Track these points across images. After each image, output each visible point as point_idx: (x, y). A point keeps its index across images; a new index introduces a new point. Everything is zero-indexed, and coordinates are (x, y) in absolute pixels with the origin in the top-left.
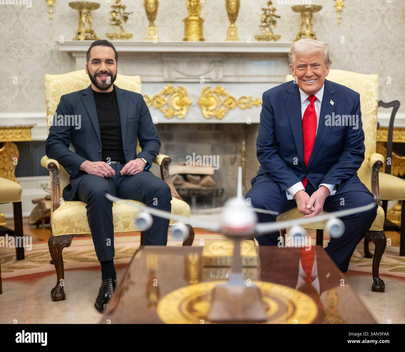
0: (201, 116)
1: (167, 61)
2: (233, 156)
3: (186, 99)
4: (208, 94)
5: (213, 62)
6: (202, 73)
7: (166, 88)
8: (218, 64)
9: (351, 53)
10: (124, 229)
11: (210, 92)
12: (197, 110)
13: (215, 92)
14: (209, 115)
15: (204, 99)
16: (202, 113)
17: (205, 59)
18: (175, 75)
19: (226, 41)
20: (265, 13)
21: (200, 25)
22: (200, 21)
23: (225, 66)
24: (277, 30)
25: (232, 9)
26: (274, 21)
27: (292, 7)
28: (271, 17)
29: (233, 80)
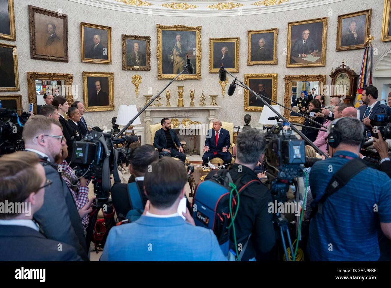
1: (172, 111)
3: (178, 122)
6: (183, 115)
8: (187, 112)
9: (227, 108)
11: (185, 120)
15: (183, 122)
18: (175, 115)
19: (190, 106)
20: (201, 97)
21: (183, 102)
22: (183, 100)
23: (190, 112)
24: (205, 102)
25: (192, 97)
26: (204, 100)
27: (210, 96)
28: (203, 98)
29: (192, 116)
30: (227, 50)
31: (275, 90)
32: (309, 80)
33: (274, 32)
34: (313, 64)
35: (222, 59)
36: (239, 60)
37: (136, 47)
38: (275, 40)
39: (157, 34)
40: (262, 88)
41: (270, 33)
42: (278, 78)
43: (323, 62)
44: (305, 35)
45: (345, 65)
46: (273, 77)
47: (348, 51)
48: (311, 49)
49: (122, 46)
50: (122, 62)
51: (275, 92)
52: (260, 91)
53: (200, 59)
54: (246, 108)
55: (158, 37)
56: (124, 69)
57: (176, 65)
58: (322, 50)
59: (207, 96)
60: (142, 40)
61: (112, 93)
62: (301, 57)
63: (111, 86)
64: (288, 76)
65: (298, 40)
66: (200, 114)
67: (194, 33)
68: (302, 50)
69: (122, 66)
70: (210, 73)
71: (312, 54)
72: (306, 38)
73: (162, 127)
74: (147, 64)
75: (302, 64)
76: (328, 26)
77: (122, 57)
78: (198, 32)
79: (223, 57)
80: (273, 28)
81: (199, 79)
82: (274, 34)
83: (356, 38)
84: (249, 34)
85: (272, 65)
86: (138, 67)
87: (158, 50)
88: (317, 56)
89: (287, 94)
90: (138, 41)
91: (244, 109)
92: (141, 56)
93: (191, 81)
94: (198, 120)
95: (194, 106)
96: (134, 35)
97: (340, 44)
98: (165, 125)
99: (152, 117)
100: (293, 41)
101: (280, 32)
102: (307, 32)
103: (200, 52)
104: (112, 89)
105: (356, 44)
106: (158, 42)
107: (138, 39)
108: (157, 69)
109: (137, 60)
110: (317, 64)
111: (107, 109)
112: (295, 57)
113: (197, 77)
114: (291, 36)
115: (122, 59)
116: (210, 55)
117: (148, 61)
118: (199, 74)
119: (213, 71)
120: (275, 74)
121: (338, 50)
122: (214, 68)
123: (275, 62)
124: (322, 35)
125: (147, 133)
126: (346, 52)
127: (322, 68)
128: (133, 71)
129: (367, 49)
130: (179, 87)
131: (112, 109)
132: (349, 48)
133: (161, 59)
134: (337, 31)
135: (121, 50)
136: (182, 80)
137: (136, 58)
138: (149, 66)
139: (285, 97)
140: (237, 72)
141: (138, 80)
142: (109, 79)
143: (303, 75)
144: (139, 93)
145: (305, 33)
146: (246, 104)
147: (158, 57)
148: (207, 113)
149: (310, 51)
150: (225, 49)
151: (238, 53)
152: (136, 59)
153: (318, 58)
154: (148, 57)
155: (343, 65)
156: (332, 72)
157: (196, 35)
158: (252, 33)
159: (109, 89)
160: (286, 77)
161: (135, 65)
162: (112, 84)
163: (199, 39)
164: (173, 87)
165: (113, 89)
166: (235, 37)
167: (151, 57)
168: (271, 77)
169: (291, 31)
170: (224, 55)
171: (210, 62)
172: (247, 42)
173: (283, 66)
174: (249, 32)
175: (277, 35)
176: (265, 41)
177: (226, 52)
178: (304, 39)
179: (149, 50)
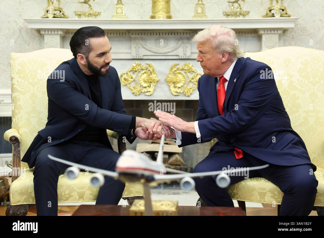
0: (169, 93)
1: (135, 39)
3: (153, 76)
4: (175, 71)
5: (181, 39)
6: (170, 50)
7: (134, 65)
8: (185, 41)
10: (79, 199)
11: (178, 69)
12: (165, 87)
13: (183, 70)
14: (177, 92)
15: (171, 76)
16: (170, 90)
17: (173, 35)
18: (142, 52)
19: (193, 17)
21: (167, 3)
24: (246, 5)
95: (207, 17)
98: (87, 58)
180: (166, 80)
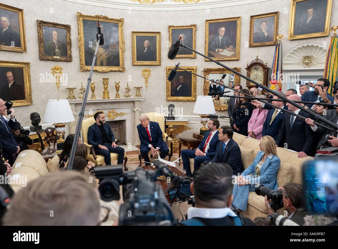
1: (98, 104)
2: (115, 129)
6: (108, 107)
8: (113, 104)
9: (150, 99)
13: (112, 112)
15: (109, 114)
16: (108, 118)
18: (100, 108)
19: (115, 98)
20: (126, 89)
21: (108, 94)
22: (108, 92)
23: (115, 104)
24: (130, 93)
25: (117, 89)
26: (129, 91)
27: (134, 87)
28: (128, 90)
29: (117, 108)
30: (149, 44)
31: (195, 81)
32: (225, 72)
33: (193, 28)
34: (229, 58)
35: (144, 52)
36: (160, 53)
37: (55, 35)
38: (194, 36)
39: (78, 23)
40: (183, 80)
41: (189, 28)
42: (197, 70)
43: (238, 57)
44: (221, 32)
45: (259, 60)
46: (193, 69)
47: (259, 48)
48: (227, 45)
49: (38, 33)
50: (40, 51)
51: (195, 83)
52: (181, 82)
53: (124, 51)
54: (168, 99)
55: (79, 27)
56: (42, 58)
57: (99, 57)
58: (237, 45)
59: (131, 87)
60: (61, 28)
61: (28, 85)
62: (218, 51)
63: (26, 78)
64: (207, 69)
65: (215, 36)
66: (126, 105)
67: (117, 25)
68: (219, 46)
69: (40, 55)
70: (133, 65)
71: (227, 49)
72: (223, 35)
73: (96, 122)
74: (68, 55)
75: (219, 58)
76: (242, 25)
77: (39, 46)
78: (120, 24)
79: (145, 51)
80: (192, 25)
81: (122, 71)
82: (193, 30)
83: (266, 36)
84: (170, 29)
85: (191, 58)
86: (58, 57)
87: (79, 40)
88: (232, 51)
89: (206, 85)
90: (57, 29)
91: (167, 99)
92: (61, 46)
93: (115, 73)
94: (124, 111)
95: (120, 98)
96: (52, 22)
97: (252, 41)
98: (99, 119)
99: (76, 110)
100: (210, 37)
101: (198, 29)
102: (223, 29)
103: (123, 44)
104: (28, 81)
105: (266, 41)
106: (80, 32)
107: (56, 27)
108: (79, 60)
109: (57, 50)
110: (232, 58)
111: (23, 103)
112: (213, 52)
113: (121, 69)
114: (208, 32)
115: (39, 48)
116: (133, 47)
117: (70, 52)
118: (123, 66)
119: (136, 64)
120: (194, 67)
121: (251, 46)
122: (137, 61)
123: (194, 56)
124: (236, 33)
125: (72, 127)
126: (258, 48)
127: (236, 61)
128: (53, 61)
129: (277, 45)
130: (104, 79)
131: (29, 103)
132: (260, 44)
133: (83, 50)
134: (250, 30)
135: (37, 37)
136: (106, 72)
137: (55, 47)
138: (71, 56)
139: (205, 88)
140: (159, 64)
141: (59, 71)
142: (24, 70)
143: (220, 68)
144: (60, 85)
145: (221, 30)
146: (169, 95)
147: (80, 47)
148: (131, 105)
149: (226, 47)
150: (147, 43)
151: (160, 46)
152: (55, 49)
153: (233, 53)
154: (68, 47)
155: (257, 59)
156: (247, 65)
157: (118, 27)
158: (172, 28)
159: (25, 81)
160: (205, 69)
161: (55, 56)
162: (28, 76)
163: (122, 31)
164: (97, 79)
165: (30, 81)
166: (157, 31)
167: (72, 47)
168: (191, 69)
169: (208, 28)
170: (146, 49)
171: (133, 55)
172: (168, 36)
173: (201, 60)
174: (170, 27)
175: (196, 31)
176: (185, 36)
177: (148, 45)
178: (221, 36)
179: (70, 40)
180: (107, 115)
